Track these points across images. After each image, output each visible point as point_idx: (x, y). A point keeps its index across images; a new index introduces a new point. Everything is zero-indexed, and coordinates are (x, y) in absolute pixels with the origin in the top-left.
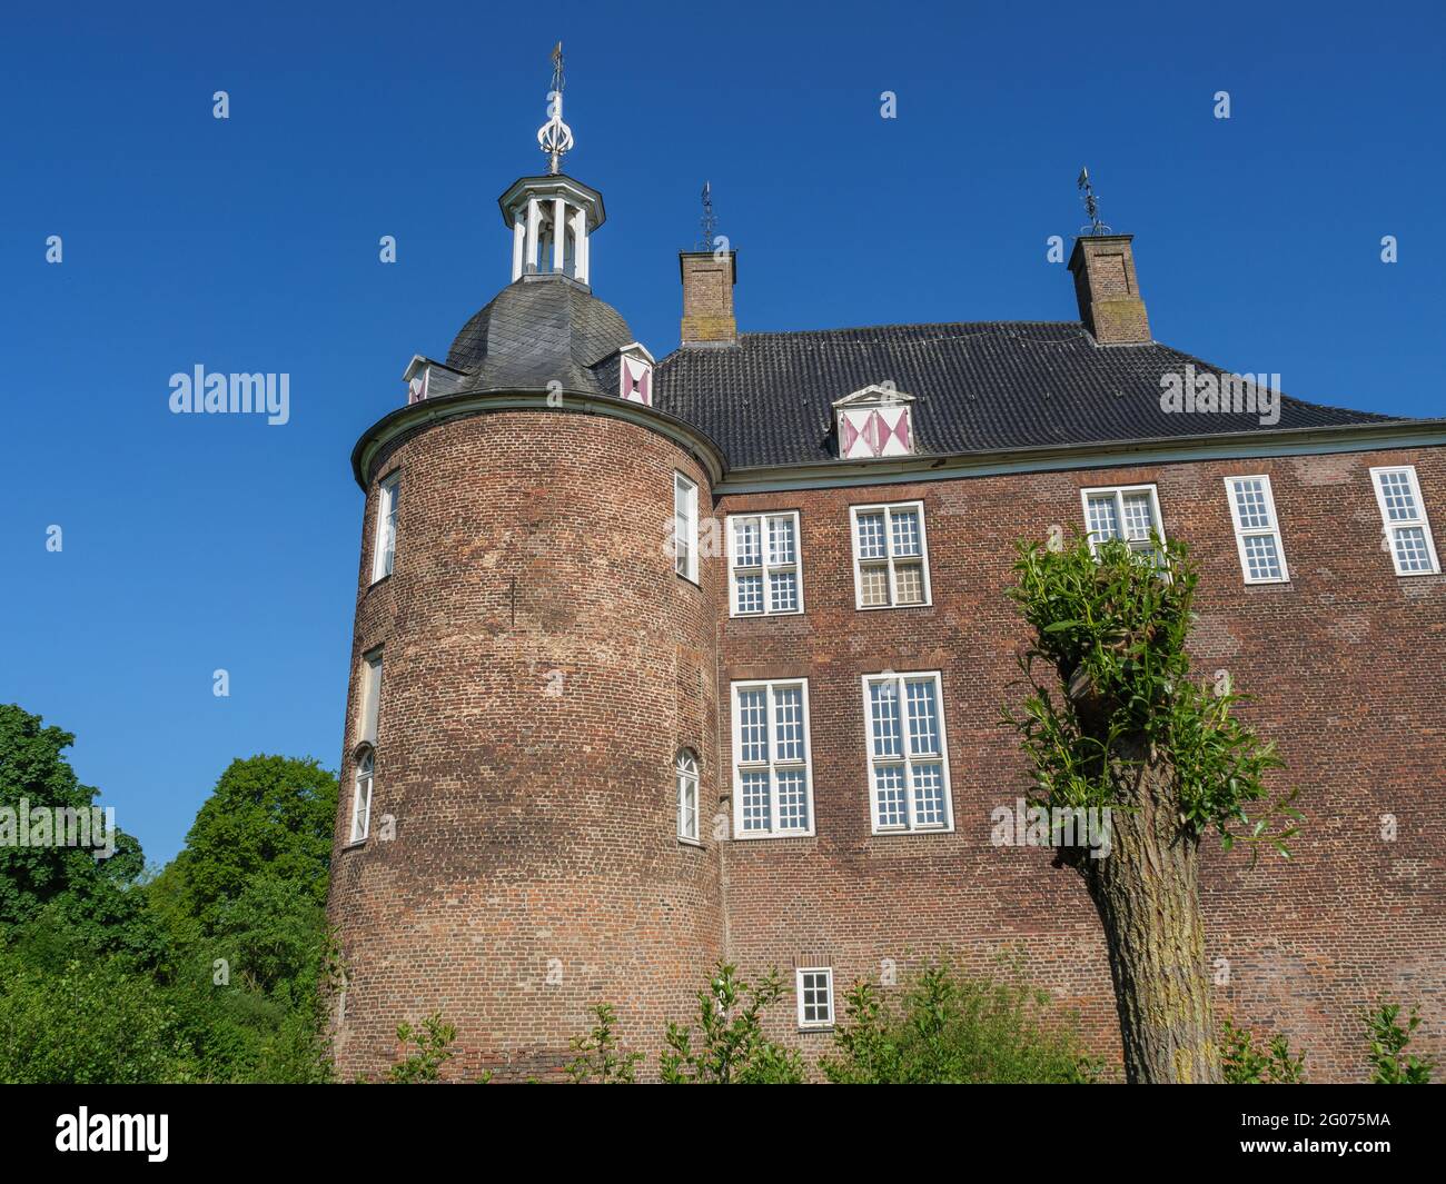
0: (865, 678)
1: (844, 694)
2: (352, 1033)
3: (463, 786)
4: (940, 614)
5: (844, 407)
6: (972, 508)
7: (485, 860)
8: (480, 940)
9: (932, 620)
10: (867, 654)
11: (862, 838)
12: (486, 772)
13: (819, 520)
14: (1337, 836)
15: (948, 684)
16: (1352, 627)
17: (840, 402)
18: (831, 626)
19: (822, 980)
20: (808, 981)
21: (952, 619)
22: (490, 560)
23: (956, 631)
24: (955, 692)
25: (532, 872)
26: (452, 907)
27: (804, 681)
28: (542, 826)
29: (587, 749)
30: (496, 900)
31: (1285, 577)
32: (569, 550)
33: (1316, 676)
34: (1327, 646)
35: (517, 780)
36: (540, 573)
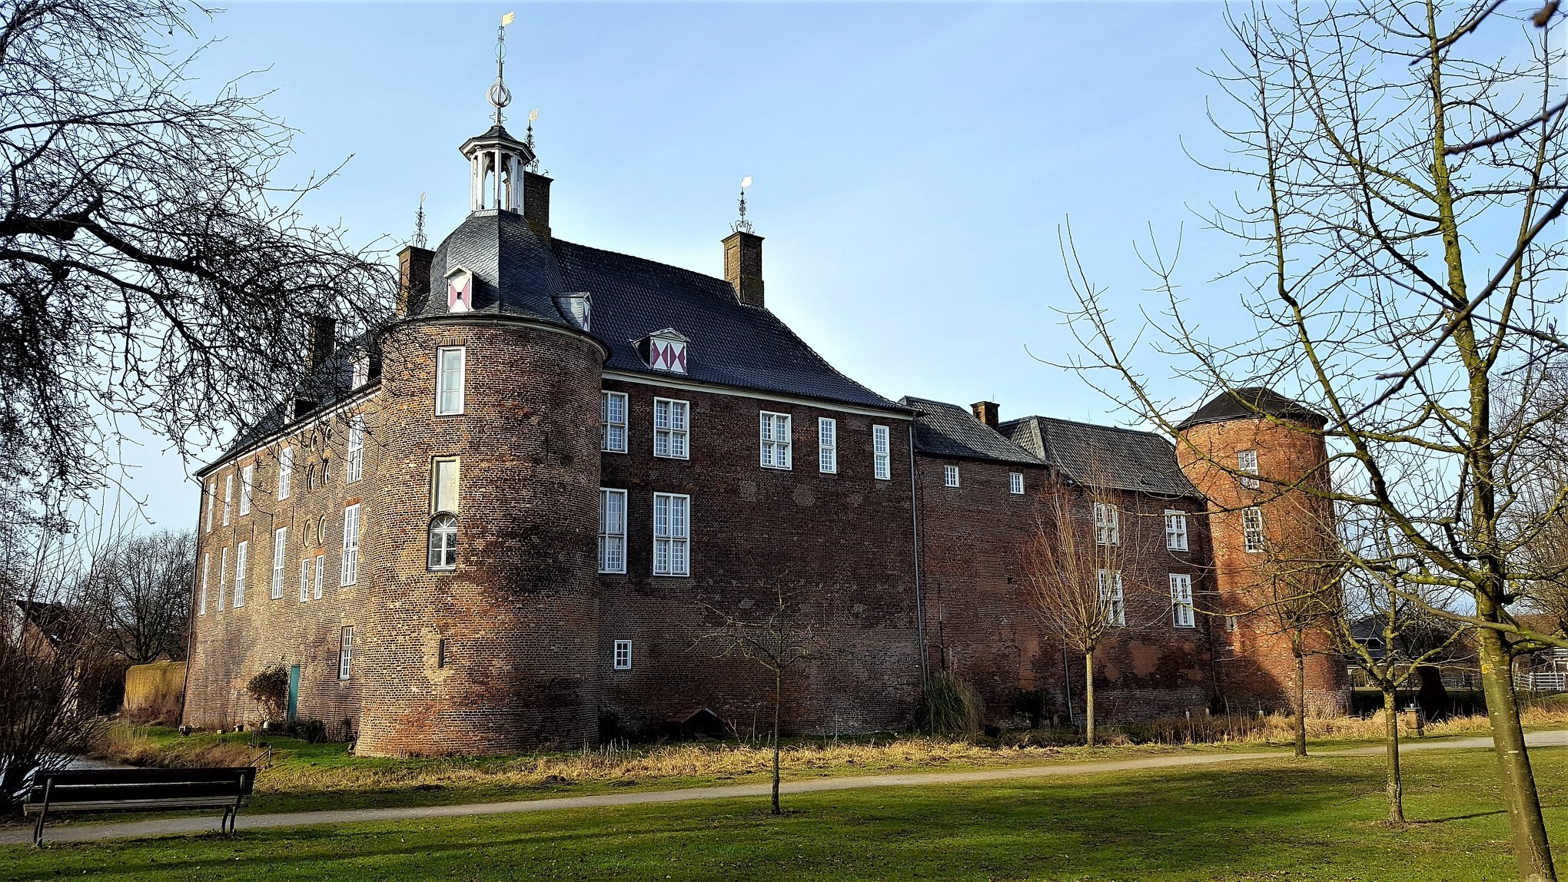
0: (655, 493)
1: (645, 501)
2: (453, 672)
3: (523, 546)
4: (693, 465)
5: (654, 336)
6: (712, 410)
7: (535, 586)
8: (534, 625)
9: (689, 468)
10: (657, 481)
11: (649, 577)
12: (535, 539)
13: (639, 402)
14: (837, 592)
15: (693, 503)
16: (856, 500)
17: (654, 334)
18: (641, 464)
19: (625, 646)
20: (619, 647)
21: (698, 469)
22: (534, 420)
23: (700, 476)
24: (694, 507)
25: (557, 592)
26: (519, 608)
27: (626, 491)
28: (561, 570)
29: (577, 530)
30: (542, 606)
31: (835, 472)
32: (572, 422)
33: (840, 520)
34: (845, 507)
35: (550, 545)
36: (560, 432)
